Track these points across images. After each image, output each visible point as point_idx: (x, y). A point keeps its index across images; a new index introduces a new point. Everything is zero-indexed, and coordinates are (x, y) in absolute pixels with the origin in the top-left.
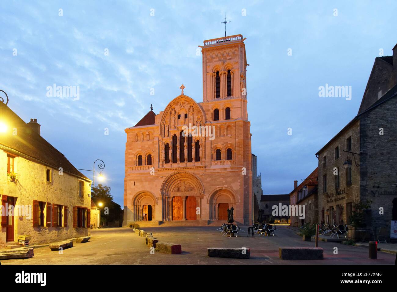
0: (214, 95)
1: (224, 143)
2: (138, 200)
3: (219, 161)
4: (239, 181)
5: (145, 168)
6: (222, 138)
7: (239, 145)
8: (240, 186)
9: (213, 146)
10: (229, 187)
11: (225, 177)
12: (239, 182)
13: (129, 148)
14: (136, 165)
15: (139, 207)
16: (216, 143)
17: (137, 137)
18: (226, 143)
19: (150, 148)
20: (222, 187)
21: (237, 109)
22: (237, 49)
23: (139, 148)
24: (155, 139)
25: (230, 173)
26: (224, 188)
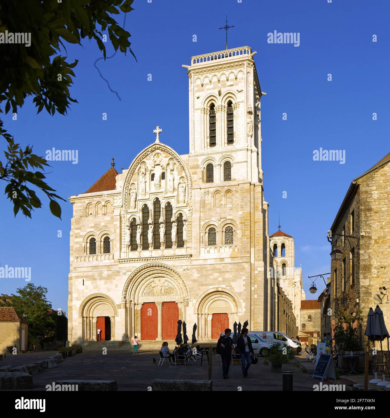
0: (206, 143)
1: (221, 218)
2: (89, 309)
3: (213, 247)
4: (244, 278)
5: (99, 259)
6: (218, 210)
7: (243, 221)
8: (244, 285)
9: (202, 223)
10: (228, 288)
11: (220, 272)
12: (244, 280)
13: (75, 227)
14: (87, 254)
15: (91, 319)
16: (208, 218)
17: (87, 209)
18: (223, 218)
19: (107, 226)
20: (217, 288)
21: (240, 164)
22: (242, 69)
23: (91, 227)
24: (114, 213)
25: (230, 266)
26: (220, 290)
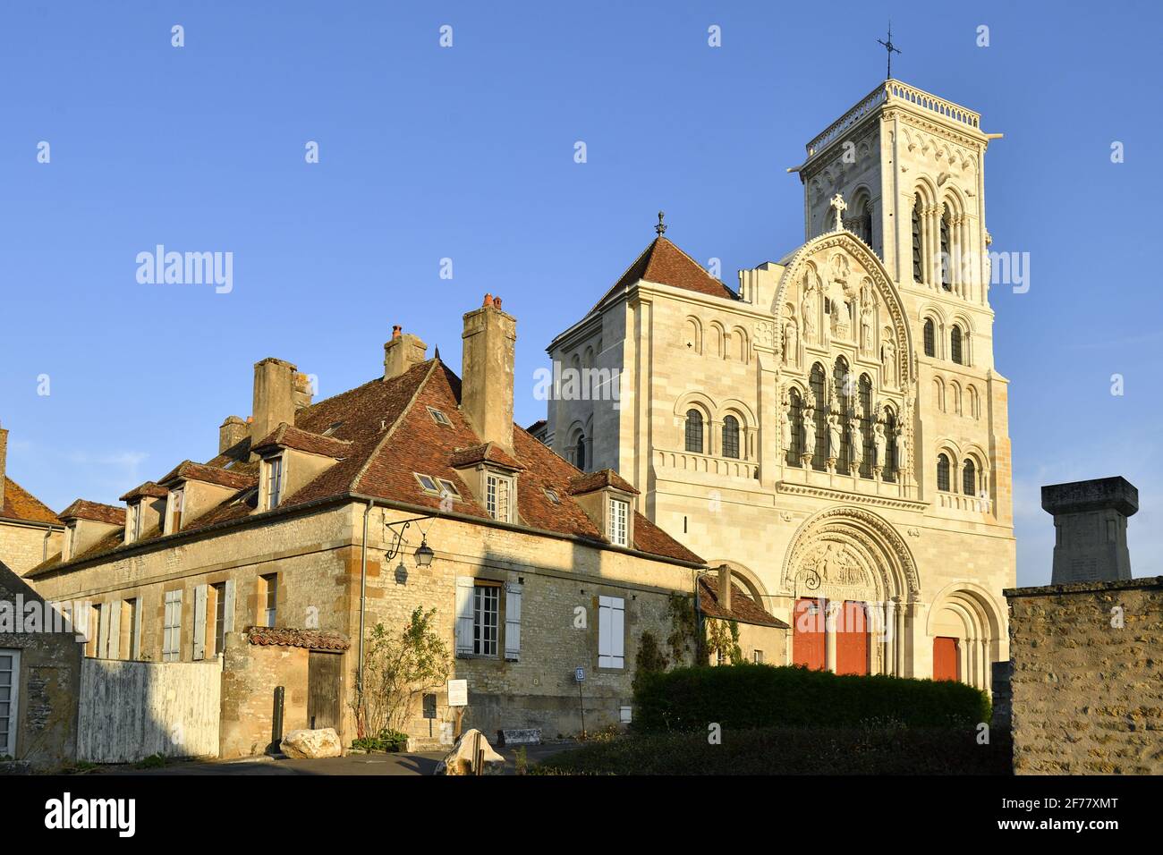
4: (1006, 569)
10: (983, 586)
11: (973, 551)
18: (965, 439)
20: (967, 584)
25: (986, 541)
26: (970, 588)
